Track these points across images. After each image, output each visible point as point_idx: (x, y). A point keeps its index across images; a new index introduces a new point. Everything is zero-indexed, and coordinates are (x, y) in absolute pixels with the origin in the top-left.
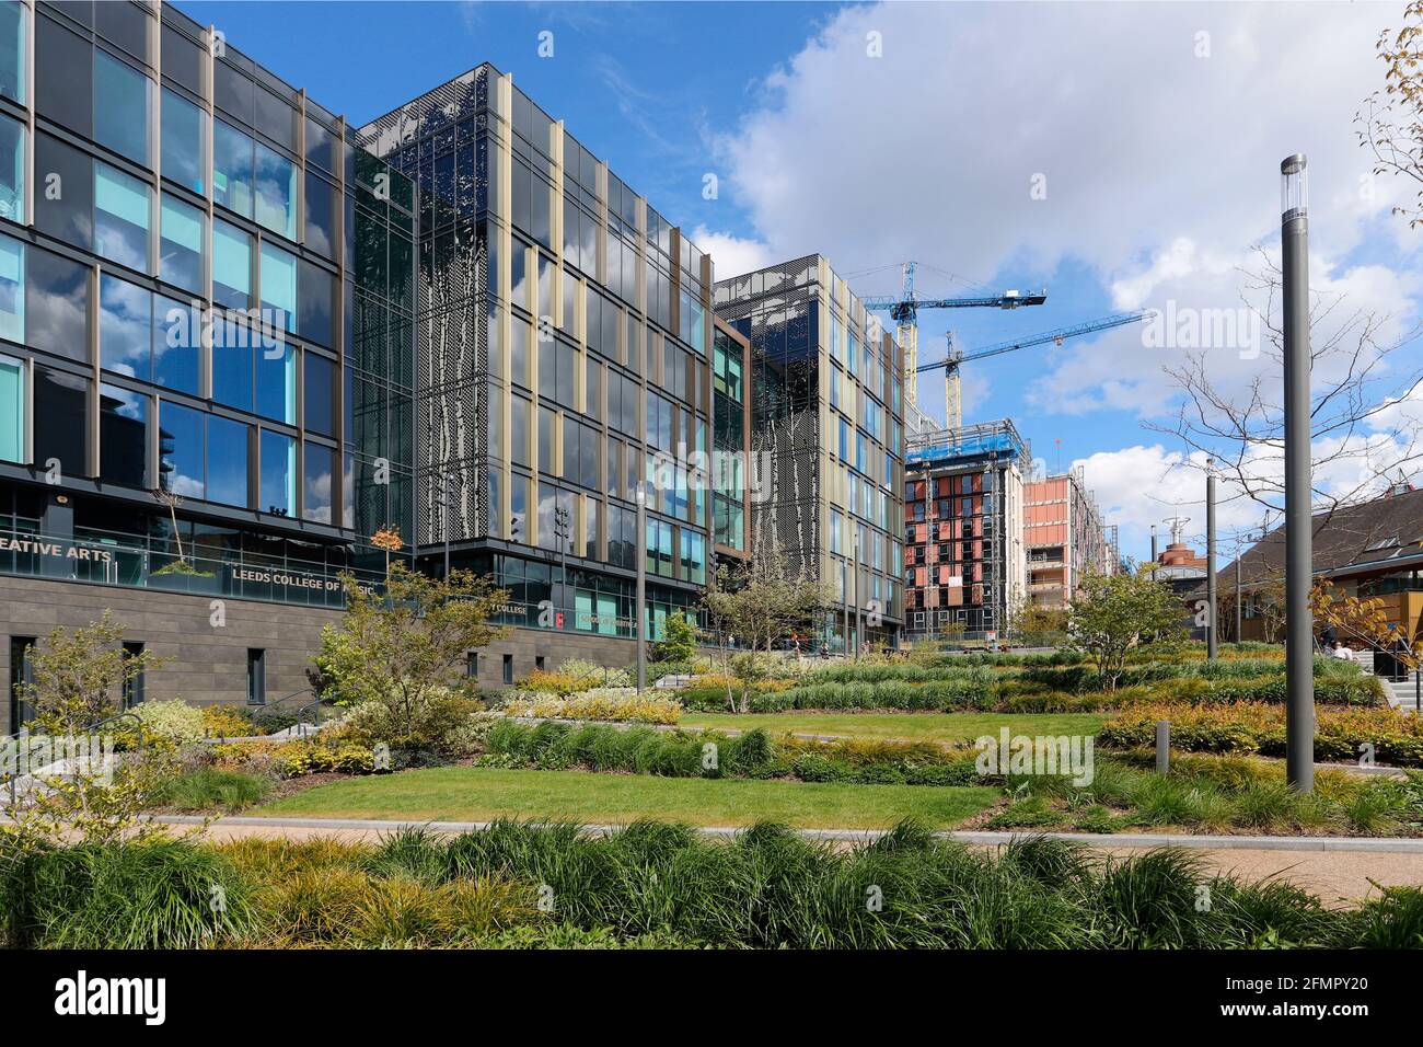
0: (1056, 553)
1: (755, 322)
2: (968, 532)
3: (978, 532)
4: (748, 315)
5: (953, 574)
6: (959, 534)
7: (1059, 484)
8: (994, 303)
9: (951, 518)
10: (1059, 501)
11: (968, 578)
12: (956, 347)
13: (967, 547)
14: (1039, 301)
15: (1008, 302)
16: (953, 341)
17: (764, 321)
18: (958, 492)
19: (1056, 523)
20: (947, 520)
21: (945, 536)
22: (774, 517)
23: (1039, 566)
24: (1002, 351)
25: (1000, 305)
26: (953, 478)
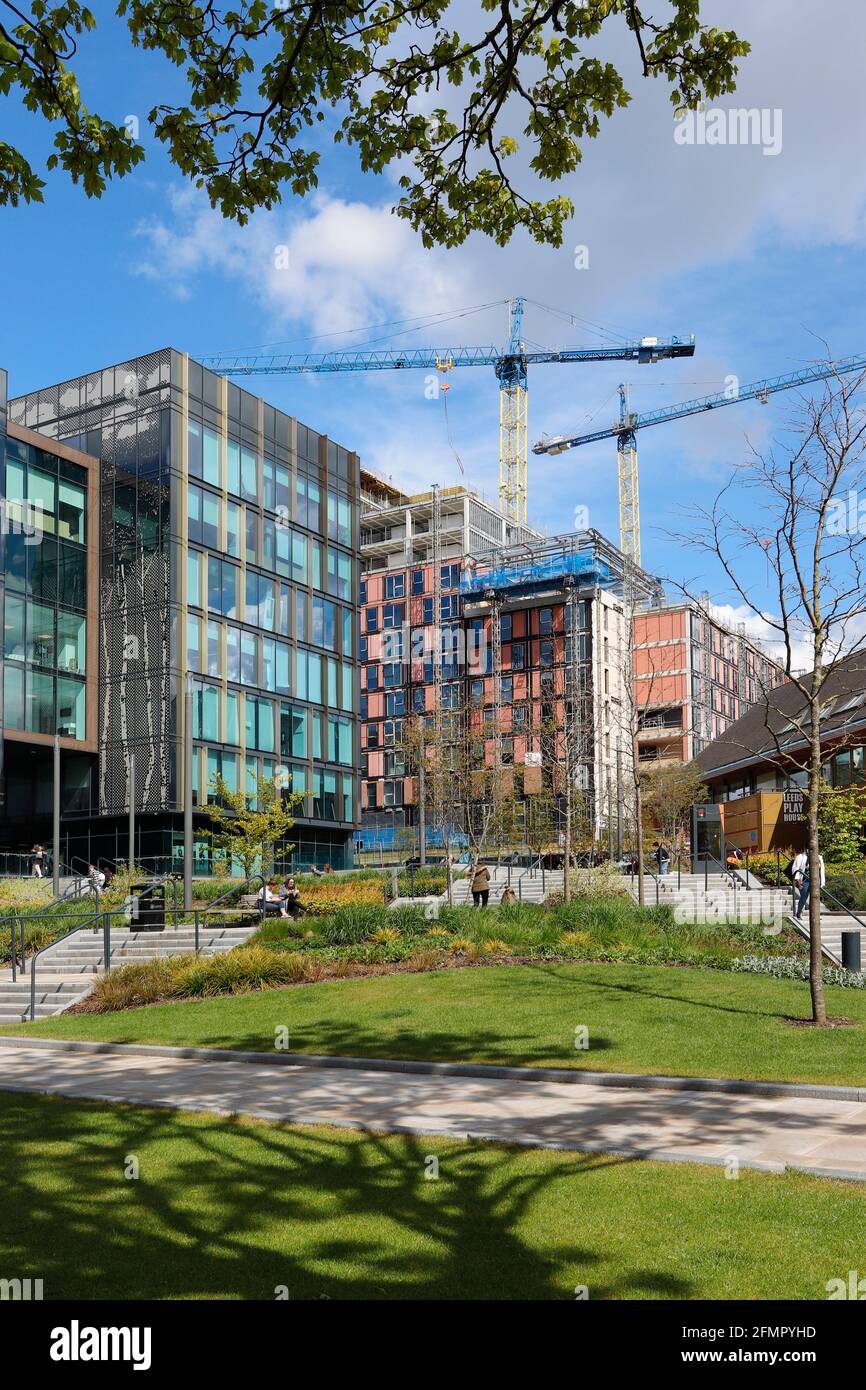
0: (673, 716)
1: (106, 434)
2: (548, 686)
3: (560, 689)
4: (99, 426)
5: (530, 749)
6: (537, 692)
7: (676, 617)
8: (626, 355)
9: (527, 670)
10: (676, 641)
11: (548, 752)
12: (630, 409)
13: (547, 711)
14: (688, 351)
15: (646, 353)
16: (628, 399)
17: (115, 434)
18: (536, 631)
19: (673, 673)
20: (522, 671)
21: (520, 694)
22: (123, 693)
23: (650, 734)
24: (690, 412)
25: (636, 357)
26: (528, 611)
